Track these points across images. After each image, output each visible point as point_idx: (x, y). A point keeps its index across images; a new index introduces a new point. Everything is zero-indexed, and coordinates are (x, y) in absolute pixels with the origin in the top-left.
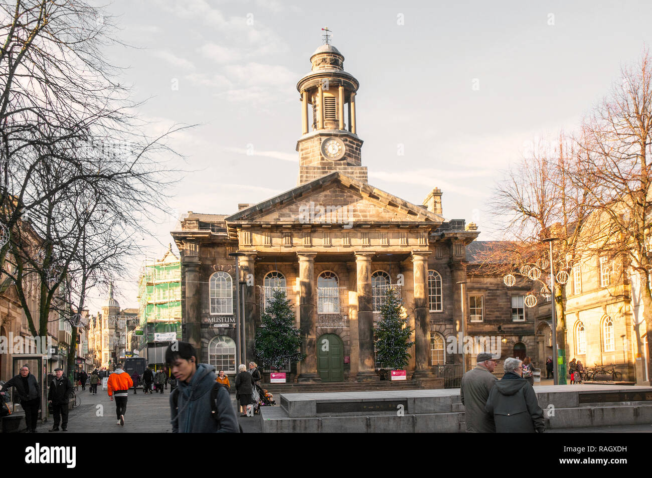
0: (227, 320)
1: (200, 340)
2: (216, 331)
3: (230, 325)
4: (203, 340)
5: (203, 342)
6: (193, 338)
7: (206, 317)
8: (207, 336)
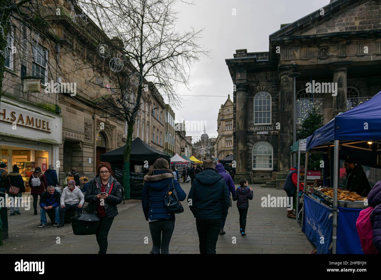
0: (267, 128)
1: (247, 144)
2: (259, 137)
3: (269, 132)
4: (248, 144)
5: (248, 146)
6: (242, 142)
7: (251, 126)
8: (251, 141)
